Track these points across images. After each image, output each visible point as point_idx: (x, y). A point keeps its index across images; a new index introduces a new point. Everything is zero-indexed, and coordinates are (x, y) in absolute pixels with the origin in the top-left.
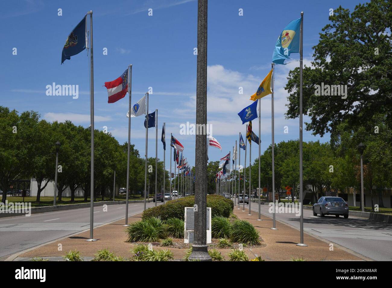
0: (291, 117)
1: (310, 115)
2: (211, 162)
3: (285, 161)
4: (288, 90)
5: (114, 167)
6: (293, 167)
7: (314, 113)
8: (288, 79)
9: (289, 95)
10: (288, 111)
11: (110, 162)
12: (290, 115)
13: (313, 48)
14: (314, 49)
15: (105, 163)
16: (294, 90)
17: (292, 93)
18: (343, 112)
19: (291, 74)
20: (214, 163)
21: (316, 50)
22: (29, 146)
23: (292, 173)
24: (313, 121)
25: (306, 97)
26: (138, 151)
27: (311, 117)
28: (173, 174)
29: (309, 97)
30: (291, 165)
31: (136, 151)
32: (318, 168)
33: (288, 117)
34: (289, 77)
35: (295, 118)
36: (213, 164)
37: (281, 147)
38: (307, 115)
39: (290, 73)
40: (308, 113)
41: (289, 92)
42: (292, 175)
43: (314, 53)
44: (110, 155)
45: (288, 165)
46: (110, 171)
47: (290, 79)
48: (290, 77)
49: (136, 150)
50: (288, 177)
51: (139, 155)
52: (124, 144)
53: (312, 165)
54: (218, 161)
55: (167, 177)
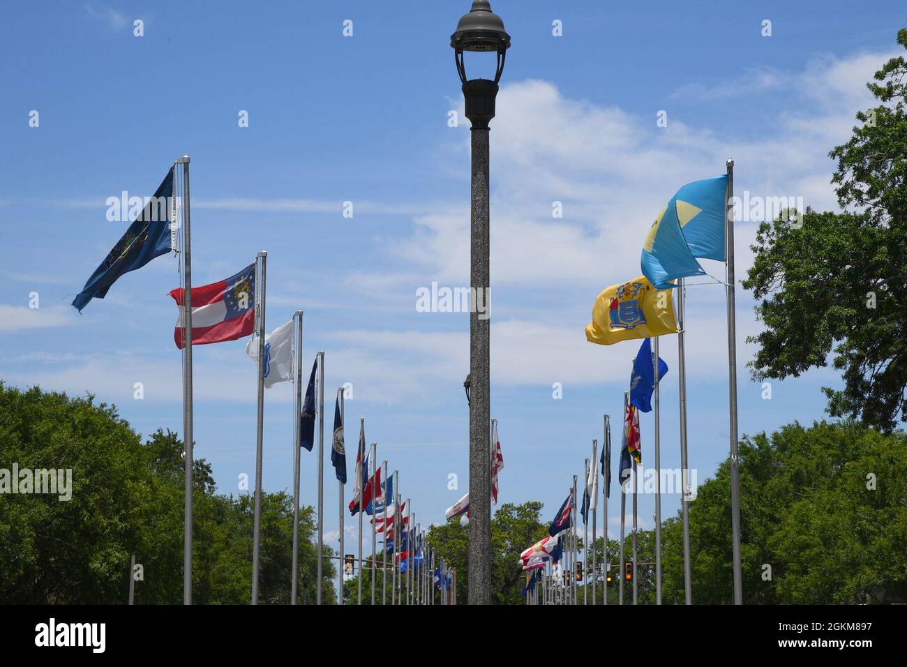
0: (773, 374)
1: (839, 364)
2: (507, 507)
3: (796, 506)
4: (755, 288)
5: (129, 540)
6: (823, 529)
7: (850, 356)
8: (755, 250)
9: (760, 303)
10: (761, 355)
11: (116, 519)
12: (766, 369)
13: (833, 155)
14: (837, 158)
15: (97, 524)
16: (777, 285)
17: (769, 297)
19: (764, 235)
20: (519, 509)
21: (843, 160)
23: (819, 555)
24: (849, 384)
25: (813, 315)
26: (208, 468)
27: (842, 372)
28: (350, 559)
29: (821, 316)
30: (816, 521)
31: (202, 466)
33: (762, 373)
34: (757, 244)
35: (783, 376)
36: (515, 514)
37: (783, 448)
38: (825, 365)
39: (762, 231)
40: (831, 357)
41: (757, 296)
42: (816, 560)
43: (837, 170)
44: (115, 495)
45: (803, 521)
46: (117, 556)
47: (761, 250)
48: (760, 246)
49: (200, 464)
50: (805, 572)
51: (213, 483)
52: (152, 440)
53: (897, 528)
54: (536, 504)
55: (328, 572)
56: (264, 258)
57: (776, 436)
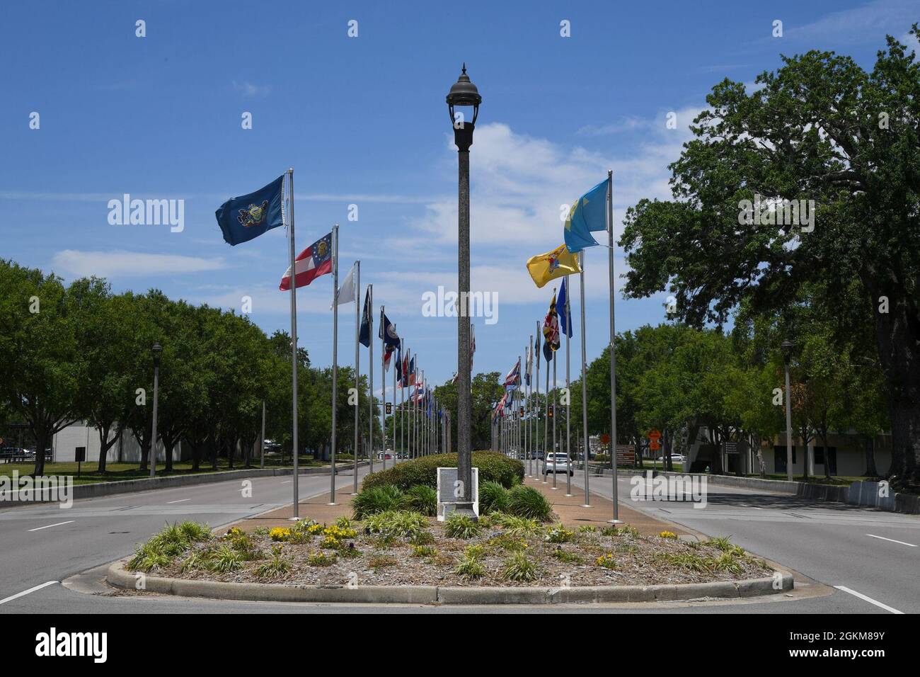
0: (634, 296)
1: (672, 290)
2: (480, 375)
3: (647, 372)
4: (625, 246)
5: (261, 392)
6: (662, 386)
7: (679, 285)
8: (625, 224)
9: (627, 254)
10: (628, 285)
11: (253, 381)
12: (631, 292)
13: (670, 168)
14: (672, 169)
15: (242, 383)
16: (637, 244)
17: (633, 251)
18: (740, 281)
19: (630, 215)
20: (487, 376)
21: (675, 171)
22: (93, 353)
23: (660, 400)
24: (678, 301)
25: (658, 261)
26: (306, 353)
27: (675, 294)
28: (388, 406)
29: (663, 262)
30: (659, 381)
31: (302, 351)
32: (718, 390)
33: (628, 295)
34: (627, 220)
35: (641, 297)
36: (485, 379)
37: (640, 339)
38: (664, 290)
39: (629, 213)
40: (668, 286)
41: (626, 250)
42: (659, 403)
43: (672, 177)
44: (252, 367)
45: (651, 381)
46: (254, 402)
47: (629, 223)
48: (628, 221)
49: (301, 350)
50: (652, 409)
51: (309, 361)
52: (274, 336)
53: (705, 384)
54: (497, 373)
55: (376, 412)
56: (337, 229)
57: (637, 332)
